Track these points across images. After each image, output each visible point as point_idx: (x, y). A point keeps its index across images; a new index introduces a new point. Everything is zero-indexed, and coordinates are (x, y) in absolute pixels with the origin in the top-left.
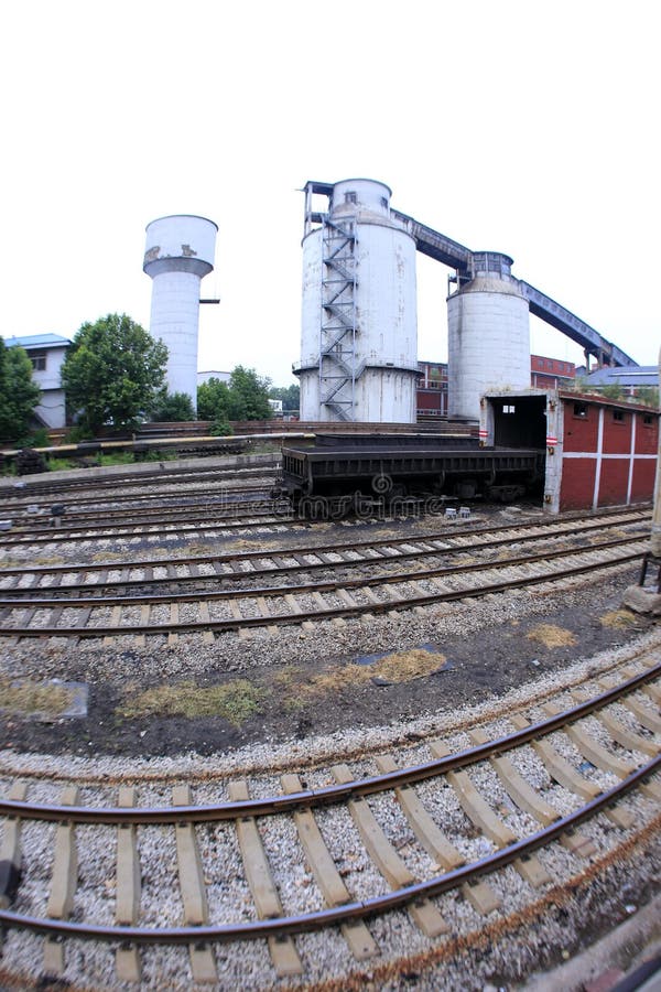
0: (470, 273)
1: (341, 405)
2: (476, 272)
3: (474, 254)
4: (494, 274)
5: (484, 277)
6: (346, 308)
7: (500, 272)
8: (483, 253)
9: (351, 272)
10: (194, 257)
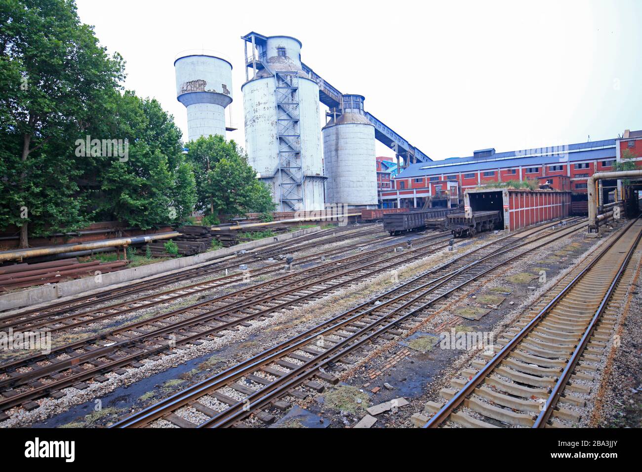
0: (341, 110)
1: (291, 201)
2: (345, 109)
3: (343, 96)
4: (356, 110)
5: (351, 113)
6: (290, 138)
7: (359, 109)
8: (349, 96)
9: (294, 113)
10: (229, 95)
